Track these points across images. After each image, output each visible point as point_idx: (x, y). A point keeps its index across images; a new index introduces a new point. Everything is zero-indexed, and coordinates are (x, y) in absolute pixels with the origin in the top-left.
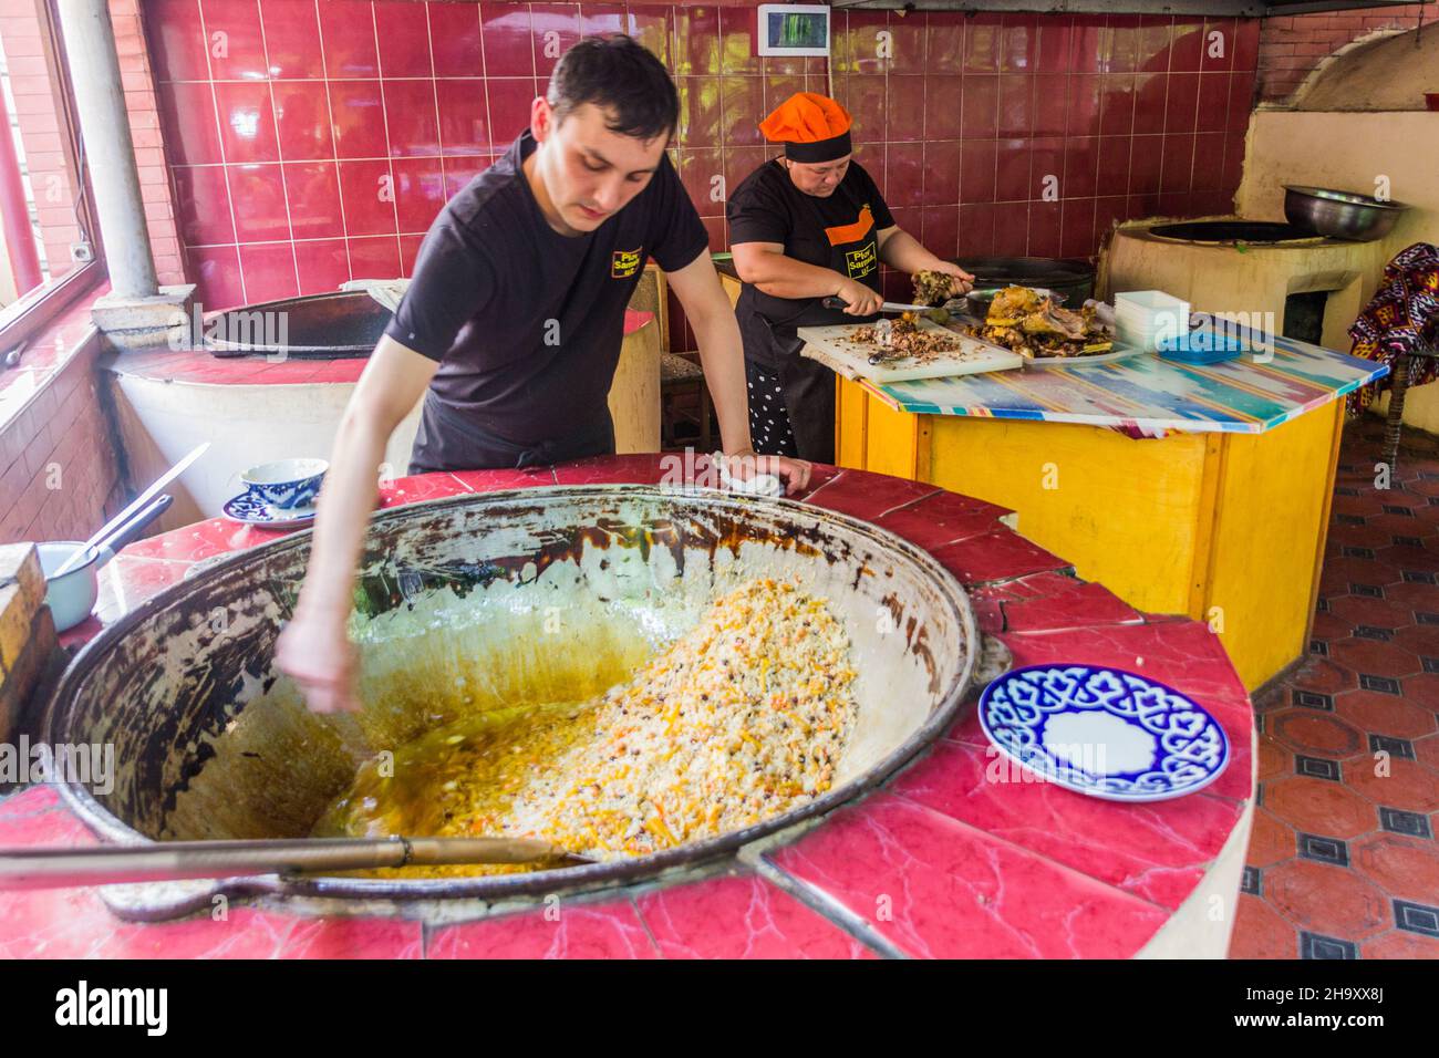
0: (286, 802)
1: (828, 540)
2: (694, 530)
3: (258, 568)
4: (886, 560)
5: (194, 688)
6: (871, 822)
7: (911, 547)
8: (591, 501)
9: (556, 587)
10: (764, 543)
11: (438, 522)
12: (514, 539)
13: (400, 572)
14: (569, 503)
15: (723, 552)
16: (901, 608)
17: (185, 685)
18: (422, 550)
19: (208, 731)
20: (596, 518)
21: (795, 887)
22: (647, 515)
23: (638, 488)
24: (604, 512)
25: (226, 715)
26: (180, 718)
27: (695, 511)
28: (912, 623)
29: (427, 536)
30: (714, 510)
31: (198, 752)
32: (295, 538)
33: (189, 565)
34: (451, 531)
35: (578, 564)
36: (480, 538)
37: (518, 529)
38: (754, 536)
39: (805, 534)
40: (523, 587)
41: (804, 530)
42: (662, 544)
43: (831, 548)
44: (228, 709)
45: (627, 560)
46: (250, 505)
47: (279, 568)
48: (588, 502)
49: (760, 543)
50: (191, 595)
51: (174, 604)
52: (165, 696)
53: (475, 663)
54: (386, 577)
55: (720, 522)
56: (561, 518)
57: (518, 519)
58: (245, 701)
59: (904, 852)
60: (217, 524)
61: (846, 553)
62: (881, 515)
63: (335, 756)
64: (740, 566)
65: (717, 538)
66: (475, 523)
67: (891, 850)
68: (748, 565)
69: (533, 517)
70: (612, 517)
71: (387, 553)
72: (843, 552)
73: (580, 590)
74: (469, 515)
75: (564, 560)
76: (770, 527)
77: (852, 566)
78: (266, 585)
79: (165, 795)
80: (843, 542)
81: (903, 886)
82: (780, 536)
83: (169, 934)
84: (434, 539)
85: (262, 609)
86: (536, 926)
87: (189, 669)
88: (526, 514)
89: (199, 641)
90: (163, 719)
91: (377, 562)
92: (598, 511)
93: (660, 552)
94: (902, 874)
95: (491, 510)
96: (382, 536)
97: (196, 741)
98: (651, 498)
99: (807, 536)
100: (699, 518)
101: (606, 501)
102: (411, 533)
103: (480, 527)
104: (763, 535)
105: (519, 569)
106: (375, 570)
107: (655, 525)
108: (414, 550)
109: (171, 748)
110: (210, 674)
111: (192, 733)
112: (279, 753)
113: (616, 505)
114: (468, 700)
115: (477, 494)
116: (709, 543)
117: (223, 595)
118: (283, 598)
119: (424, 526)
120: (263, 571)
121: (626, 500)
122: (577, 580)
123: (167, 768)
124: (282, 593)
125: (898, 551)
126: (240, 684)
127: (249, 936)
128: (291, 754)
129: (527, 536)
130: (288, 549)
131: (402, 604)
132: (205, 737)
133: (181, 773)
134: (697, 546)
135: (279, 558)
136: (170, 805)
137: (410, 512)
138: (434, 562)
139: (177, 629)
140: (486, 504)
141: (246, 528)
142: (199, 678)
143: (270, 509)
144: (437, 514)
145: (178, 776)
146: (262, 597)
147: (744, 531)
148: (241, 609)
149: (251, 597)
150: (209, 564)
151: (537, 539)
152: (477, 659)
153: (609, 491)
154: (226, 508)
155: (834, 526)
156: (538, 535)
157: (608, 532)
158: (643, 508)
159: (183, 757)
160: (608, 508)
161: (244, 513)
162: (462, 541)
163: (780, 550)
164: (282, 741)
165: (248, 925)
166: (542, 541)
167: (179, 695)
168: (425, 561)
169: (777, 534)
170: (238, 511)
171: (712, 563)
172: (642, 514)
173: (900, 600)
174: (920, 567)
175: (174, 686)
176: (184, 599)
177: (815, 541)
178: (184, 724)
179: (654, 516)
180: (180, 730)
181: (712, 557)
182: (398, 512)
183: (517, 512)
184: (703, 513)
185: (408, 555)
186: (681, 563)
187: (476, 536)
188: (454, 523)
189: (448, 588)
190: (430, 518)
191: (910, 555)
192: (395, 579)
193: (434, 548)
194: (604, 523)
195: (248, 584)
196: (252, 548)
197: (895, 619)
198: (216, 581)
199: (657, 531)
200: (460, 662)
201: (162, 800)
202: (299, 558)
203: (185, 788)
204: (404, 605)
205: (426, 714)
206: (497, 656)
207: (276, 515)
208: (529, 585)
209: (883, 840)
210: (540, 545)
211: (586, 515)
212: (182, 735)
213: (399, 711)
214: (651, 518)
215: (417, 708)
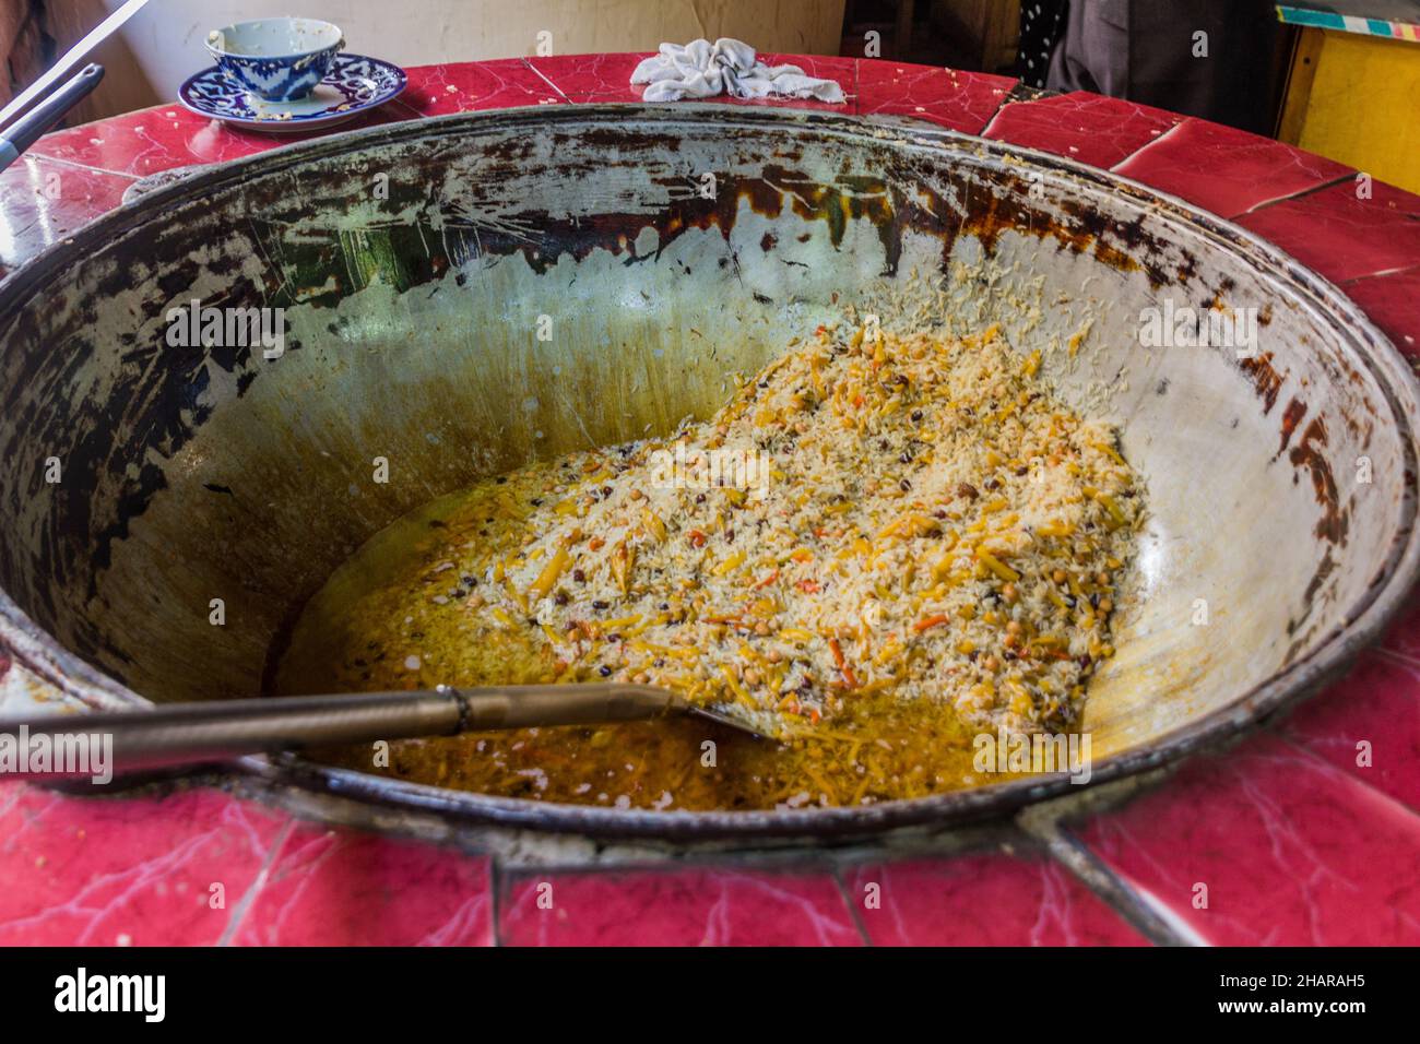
0: (269, 565)
1: (1156, 246)
2: (924, 201)
3: (232, 199)
4: (1263, 296)
5: (136, 379)
6: (1249, 789)
7: (1312, 279)
8: (757, 134)
9: (688, 270)
10: (1041, 237)
11: (511, 146)
12: (626, 185)
13: (446, 221)
14: (721, 135)
15: (968, 246)
16: (1279, 382)
17: (124, 375)
18: (483, 190)
19: (158, 448)
20: (763, 164)
21: (1118, 892)
22: (847, 167)
23: (836, 120)
24: (775, 154)
25: (182, 424)
26: (116, 425)
27: (928, 169)
28: (1296, 411)
29: (491, 168)
30: (961, 171)
31: (142, 479)
32: (289, 153)
33: (130, 182)
34: (529, 163)
35: (726, 236)
36: (573, 178)
37: (636, 170)
38: (1026, 222)
39: (1114, 229)
40: (635, 265)
41: (1117, 223)
42: (866, 219)
43: (1161, 260)
44: (187, 416)
45: (805, 239)
46: (220, 89)
47: (265, 200)
48: (750, 136)
49: (1034, 237)
50: (131, 233)
51: (107, 247)
52: (93, 391)
53: (553, 377)
54: (426, 228)
55: (968, 193)
56: (707, 159)
57: (637, 153)
58: (210, 405)
59: (1310, 854)
60: (172, 114)
61: (1187, 272)
62: (1250, 211)
63: (340, 502)
64: (994, 271)
65: (960, 218)
66: (569, 152)
67: (1287, 848)
68: (1007, 271)
69: (660, 153)
70: (788, 165)
71: (428, 190)
72: (1181, 269)
73: (725, 279)
74: (561, 139)
75: (704, 228)
76: (1055, 211)
77: (1193, 296)
78: (246, 226)
79: (95, 543)
80: (1184, 252)
81: (1307, 917)
82: (1070, 229)
83: (98, 818)
84: (503, 174)
85: (237, 263)
86: (676, 896)
87: (128, 349)
88: (650, 146)
89: (144, 307)
90: (90, 426)
91: (413, 203)
92: (766, 152)
93: (862, 232)
94: (1305, 895)
95: (596, 134)
96: (422, 161)
97: (139, 462)
98: (857, 138)
99: (1120, 235)
100: (934, 183)
101: (782, 138)
102: (467, 160)
103: (574, 160)
104: (1040, 224)
105: (632, 235)
106: (409, 215)
107: (858, 184)
108: (470, 188)
109: (103, 471)
110: (161, 359)
111: (133, 451)
112: (259, 488)
113: (797, 146)
114: (540, 435)
115: (575, 106)
116: (945, 225)
117: (178, 236)
118: (269, 249)
119: (489, 151)
120: (240, 203)
121: (815, 138)
122: (723, 263)
123: (97, 503)
124: (268, 241)
125: (1286, 283)
126: (204, 379)
127: (218, 840)
128: (278, 493)
129: (648, 183)
130: (279, 170)
131: (448, 274)
132: (152, 456)
133: (118, 510)
134: (924, 229)
135: (264, 183)
136: (102, 559)
137: (467, 126)
138: (500, 210)
139: (111, 287)
140: (589, 124)
141: (214, 124)
142: (143, 365)
143: (250, 99)
144: (510, 132)
145: (114, 516)
146: (239, 245)
147: (1008, 212)
148: (206, 261)
149: (222, 242)
150: (157, 184)
151: (664, 189)
152: (557, 371)
153: (789, 120)
154: (185, 91)
155: (1172, 224)
156: (665, 182)
157: (780, 190)
158: (842, 156)
159: (121, 486)
160: (783, 149)
161: (210, 102)
162: (545, 180)
163: (1066, 252)
164: (263, 471)
165: (218, 822)
166: (671, 193)
167: (115, 389)
168: (486, 208)
169: (1065, 223)
170: (202, 96)
171: (947, 259)
172: (838, 167)
173: (1277, 366)
174: (1328, 317)
175: (107, 375)
176: (122, 239)
177: (1132, 245)
178: (124, 433)
179: (859, 170)
180: (116, 444)
181: (948, 249)
182: (448, 124)
183: (636, 141)
184: (943, 174)
185: (461, 196)
186: (893, 254)
187: (568, 175)
188: (534, 150)
189: (520, 254)
190: (498, 139)
191: (1310, 293)
192: (440, 232)
193: (501, 189)
194: (774, 173)
195: (217, 222)
196: (221, 165)
197: (1263, 399)
198: (170, 214)
199: (861, 196)
200: (532, 373)
201: (90, 551)
202: (294, 187)
203: (124, 533)
204: (451, 275)
205: (476, 449)
206: (588, 371)
207: (261, 110)
208: (646, 262)
209: (1272, 826)
210: (667, 199)
211: (747, 157)
212: (119, 451)
213: (437, 441)
214: (853, 173)
215: (463, 439)
